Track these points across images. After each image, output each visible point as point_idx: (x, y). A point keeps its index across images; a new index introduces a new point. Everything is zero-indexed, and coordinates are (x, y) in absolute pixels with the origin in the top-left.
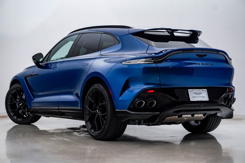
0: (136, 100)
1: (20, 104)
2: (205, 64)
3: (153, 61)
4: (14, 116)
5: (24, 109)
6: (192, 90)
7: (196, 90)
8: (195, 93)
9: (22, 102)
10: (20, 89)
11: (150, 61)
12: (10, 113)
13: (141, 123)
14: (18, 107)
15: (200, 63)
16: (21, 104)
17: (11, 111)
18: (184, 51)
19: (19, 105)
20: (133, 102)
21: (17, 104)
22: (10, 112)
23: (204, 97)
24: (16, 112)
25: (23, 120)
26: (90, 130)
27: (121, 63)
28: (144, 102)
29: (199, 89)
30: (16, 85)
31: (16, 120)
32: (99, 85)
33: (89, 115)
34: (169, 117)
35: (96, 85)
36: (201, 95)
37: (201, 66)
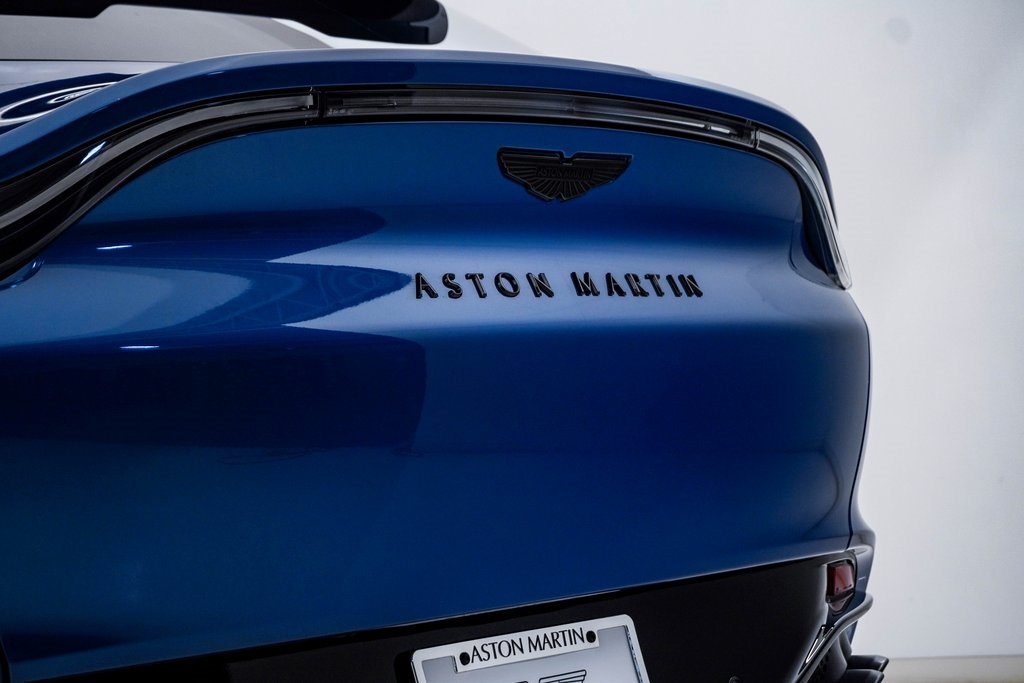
2: (613, 287)
6: (454, 650)
7: (512, 646)
15: (558, 265)
29: (541, 632)
37: (564, 308)
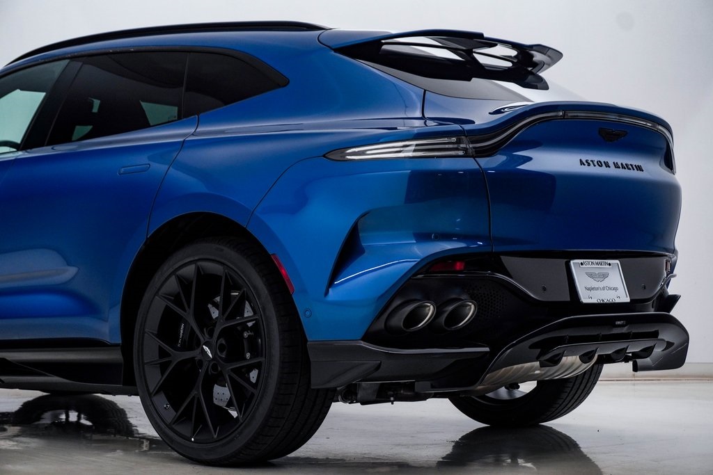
0: (397, 302)
2: (623, 167)
3: (463, 146)
6: (580, 261)
7: (592, 263)
8: (591, 275)
11: (451, 146)
13: (356, 394)
23: (616, 289)
26: (169, 426)
27: (324, 156)
29: (598, 261)
33: (162, 374)
34: (515, 366)
36: (606, 283)
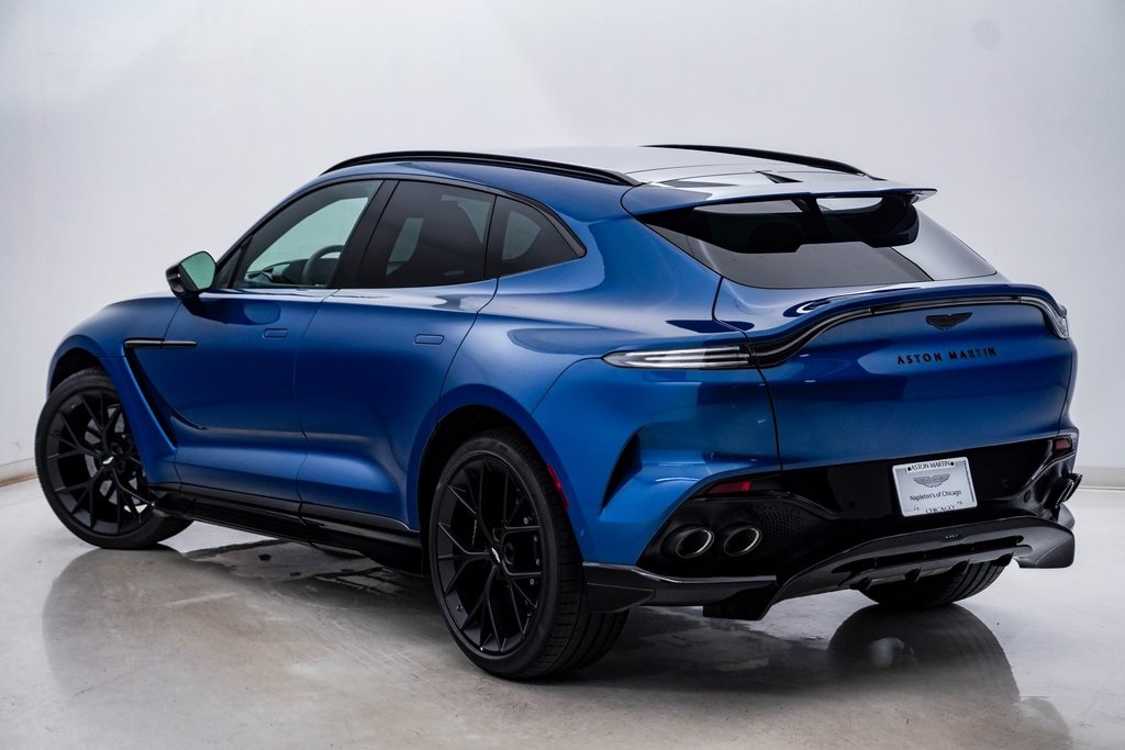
0: (675, 526)
1: (106, 459)
2: (963, 354)
3: (747, 356)
4: (77, 510)
5: (125, 480)
6: (907, 466)
7: (925, 466)
8: (922, 481)
9: (115, 449)
10: (104, 395)
11: (734, 356)
12: (61, 497)
14: (93, 471)
15: (944, 351)
16: (111, 458)
17: (64, 488)
18: (878, 308)
19: (98, 463)
20: (662, 535)
21: (90, 460)
22: (61, 492)
23: (957, 493)
24: (88, 493)
25: (120, 527)
26: (462, 631)
27: (602, 358)
28: (707, 536)
29: (935, 462)
30: (80, 377)
31: (90, 529)
32: (500, 443)
33: (456, 570)
35: (486, 441)
36: (945, 487)
37: (946, 363)
